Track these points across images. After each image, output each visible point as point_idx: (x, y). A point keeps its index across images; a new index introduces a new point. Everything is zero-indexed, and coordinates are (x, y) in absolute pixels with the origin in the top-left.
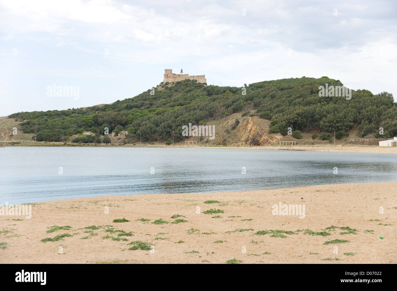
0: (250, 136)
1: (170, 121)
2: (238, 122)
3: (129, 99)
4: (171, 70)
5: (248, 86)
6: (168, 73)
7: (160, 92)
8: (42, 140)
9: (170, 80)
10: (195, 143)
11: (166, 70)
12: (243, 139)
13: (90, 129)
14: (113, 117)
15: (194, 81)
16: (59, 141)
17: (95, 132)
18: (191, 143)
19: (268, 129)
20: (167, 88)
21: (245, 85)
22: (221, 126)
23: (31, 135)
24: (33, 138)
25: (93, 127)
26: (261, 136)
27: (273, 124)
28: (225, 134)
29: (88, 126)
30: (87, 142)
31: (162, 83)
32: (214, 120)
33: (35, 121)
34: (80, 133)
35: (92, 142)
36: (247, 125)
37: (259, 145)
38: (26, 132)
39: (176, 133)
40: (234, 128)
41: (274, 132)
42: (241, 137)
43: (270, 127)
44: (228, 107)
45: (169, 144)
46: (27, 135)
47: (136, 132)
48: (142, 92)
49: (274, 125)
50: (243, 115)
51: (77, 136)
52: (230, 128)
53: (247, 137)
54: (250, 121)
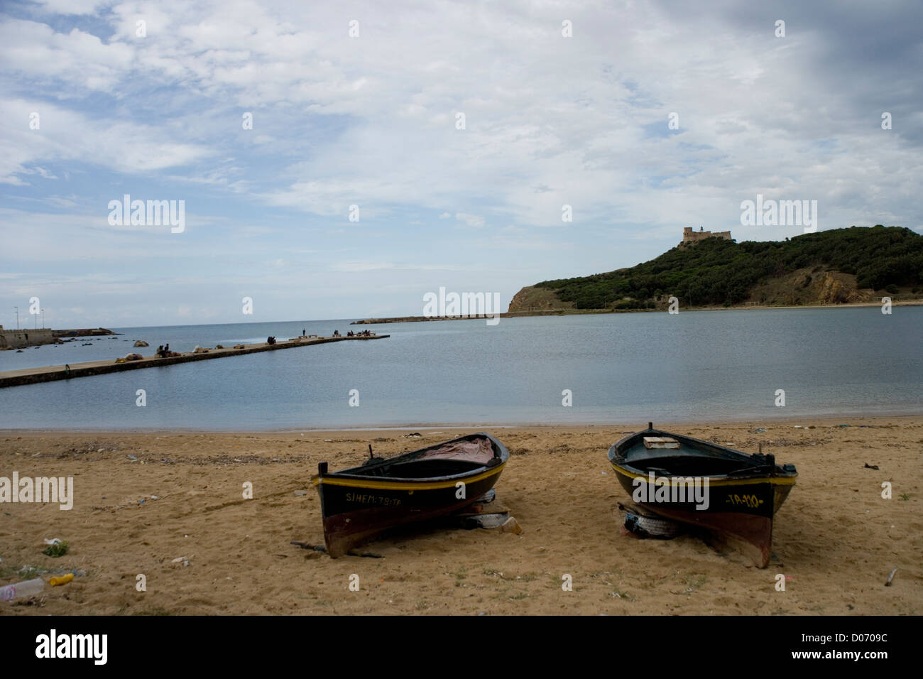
0: (832, 293)
1: (723, 281)
2: (809, 279)
3: (652, 261)
4: (691, 228)
5: (790, 239)
6: (688, 231)
7: (684, 252)
8: (582, 308)
9: (691, 239)
10: (757, 304)
11: (686, 229)
12: (822, 296)
13: (627, 294)
14: (651, 280)
15: (720, 239)
16: (600, 308)
17: (634, 297)
18: (753, 304)
19: (855, 284)
20: (690, 247)
21: (787, 239)
22: (786, 283)
23: (571, 303)
24: (573, 306)
25: (630, 293)
26: (848, 293)
27: (860, 278)
28: (796, 292)
29: (626, 291)
30: (631, 308)
31: (682, 242)
32: (774, 277)
33: (568, 288)
34: (621, 298)
35: (636, 308)
36: (824, 281)
37: (845, 301)
38: (564, 301)
39: (733, 294)
40: (806, 286)
41: (863, 288)
42: (819, 294)
43: (858, 282)
44: (788, 263)
45: (727, 306)
46: (565, 303)
47: (684, 295)
48: (662, 254)
49: (861, 280)
50: (815, 271)
51: (619, 302)
52: (801, 286)
53: (826, 294)
54: (827, 277)
